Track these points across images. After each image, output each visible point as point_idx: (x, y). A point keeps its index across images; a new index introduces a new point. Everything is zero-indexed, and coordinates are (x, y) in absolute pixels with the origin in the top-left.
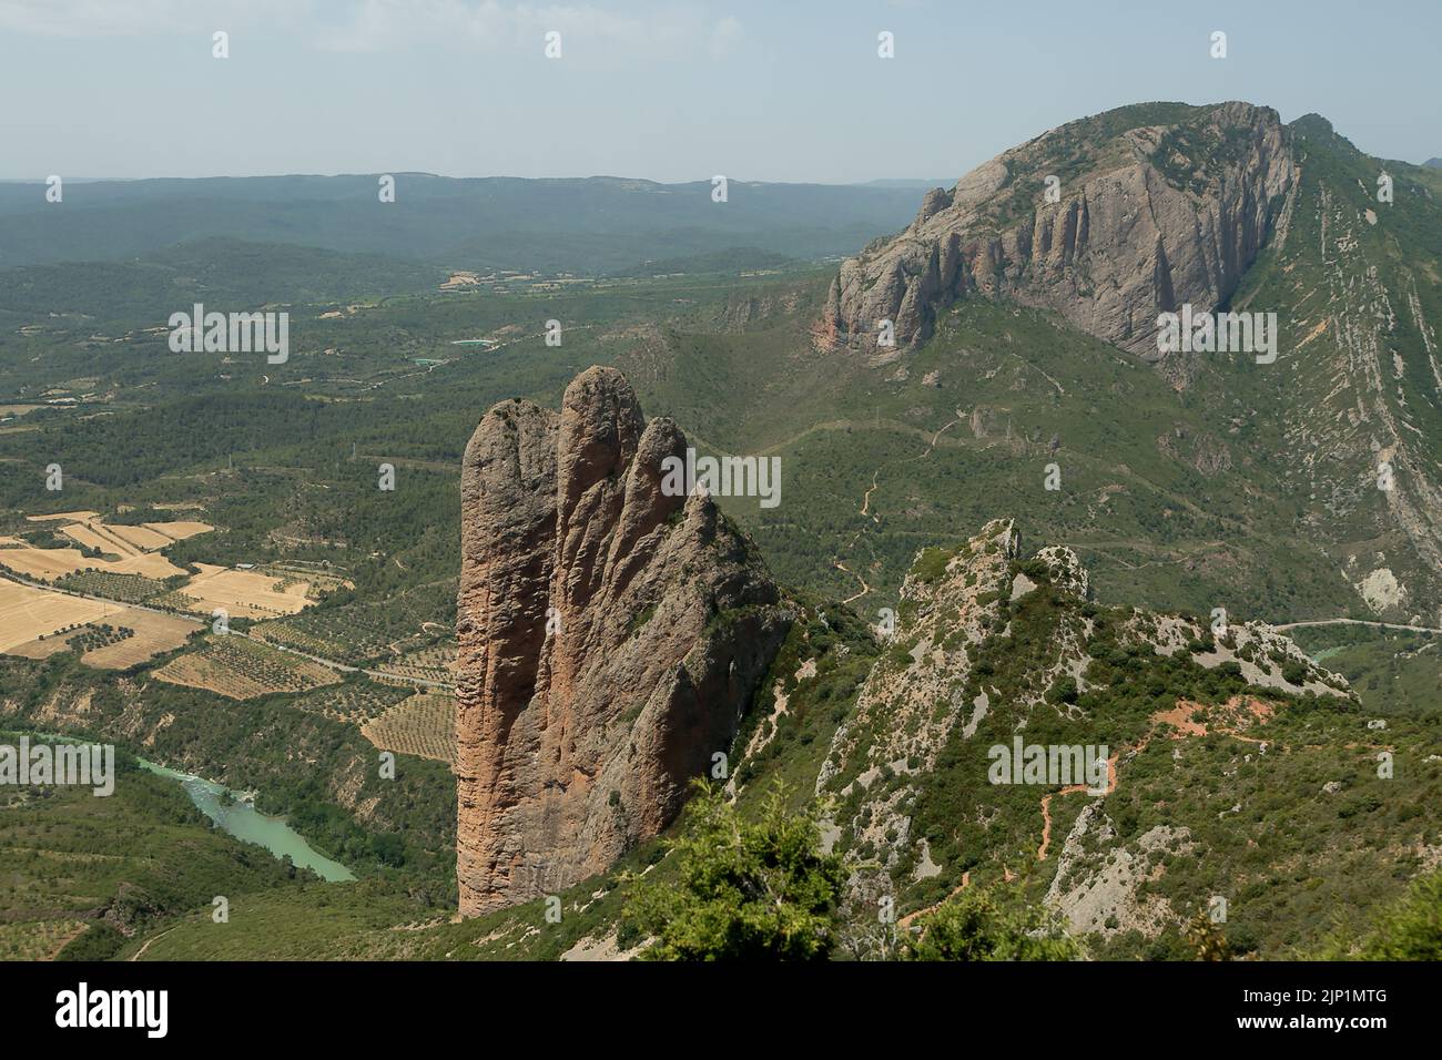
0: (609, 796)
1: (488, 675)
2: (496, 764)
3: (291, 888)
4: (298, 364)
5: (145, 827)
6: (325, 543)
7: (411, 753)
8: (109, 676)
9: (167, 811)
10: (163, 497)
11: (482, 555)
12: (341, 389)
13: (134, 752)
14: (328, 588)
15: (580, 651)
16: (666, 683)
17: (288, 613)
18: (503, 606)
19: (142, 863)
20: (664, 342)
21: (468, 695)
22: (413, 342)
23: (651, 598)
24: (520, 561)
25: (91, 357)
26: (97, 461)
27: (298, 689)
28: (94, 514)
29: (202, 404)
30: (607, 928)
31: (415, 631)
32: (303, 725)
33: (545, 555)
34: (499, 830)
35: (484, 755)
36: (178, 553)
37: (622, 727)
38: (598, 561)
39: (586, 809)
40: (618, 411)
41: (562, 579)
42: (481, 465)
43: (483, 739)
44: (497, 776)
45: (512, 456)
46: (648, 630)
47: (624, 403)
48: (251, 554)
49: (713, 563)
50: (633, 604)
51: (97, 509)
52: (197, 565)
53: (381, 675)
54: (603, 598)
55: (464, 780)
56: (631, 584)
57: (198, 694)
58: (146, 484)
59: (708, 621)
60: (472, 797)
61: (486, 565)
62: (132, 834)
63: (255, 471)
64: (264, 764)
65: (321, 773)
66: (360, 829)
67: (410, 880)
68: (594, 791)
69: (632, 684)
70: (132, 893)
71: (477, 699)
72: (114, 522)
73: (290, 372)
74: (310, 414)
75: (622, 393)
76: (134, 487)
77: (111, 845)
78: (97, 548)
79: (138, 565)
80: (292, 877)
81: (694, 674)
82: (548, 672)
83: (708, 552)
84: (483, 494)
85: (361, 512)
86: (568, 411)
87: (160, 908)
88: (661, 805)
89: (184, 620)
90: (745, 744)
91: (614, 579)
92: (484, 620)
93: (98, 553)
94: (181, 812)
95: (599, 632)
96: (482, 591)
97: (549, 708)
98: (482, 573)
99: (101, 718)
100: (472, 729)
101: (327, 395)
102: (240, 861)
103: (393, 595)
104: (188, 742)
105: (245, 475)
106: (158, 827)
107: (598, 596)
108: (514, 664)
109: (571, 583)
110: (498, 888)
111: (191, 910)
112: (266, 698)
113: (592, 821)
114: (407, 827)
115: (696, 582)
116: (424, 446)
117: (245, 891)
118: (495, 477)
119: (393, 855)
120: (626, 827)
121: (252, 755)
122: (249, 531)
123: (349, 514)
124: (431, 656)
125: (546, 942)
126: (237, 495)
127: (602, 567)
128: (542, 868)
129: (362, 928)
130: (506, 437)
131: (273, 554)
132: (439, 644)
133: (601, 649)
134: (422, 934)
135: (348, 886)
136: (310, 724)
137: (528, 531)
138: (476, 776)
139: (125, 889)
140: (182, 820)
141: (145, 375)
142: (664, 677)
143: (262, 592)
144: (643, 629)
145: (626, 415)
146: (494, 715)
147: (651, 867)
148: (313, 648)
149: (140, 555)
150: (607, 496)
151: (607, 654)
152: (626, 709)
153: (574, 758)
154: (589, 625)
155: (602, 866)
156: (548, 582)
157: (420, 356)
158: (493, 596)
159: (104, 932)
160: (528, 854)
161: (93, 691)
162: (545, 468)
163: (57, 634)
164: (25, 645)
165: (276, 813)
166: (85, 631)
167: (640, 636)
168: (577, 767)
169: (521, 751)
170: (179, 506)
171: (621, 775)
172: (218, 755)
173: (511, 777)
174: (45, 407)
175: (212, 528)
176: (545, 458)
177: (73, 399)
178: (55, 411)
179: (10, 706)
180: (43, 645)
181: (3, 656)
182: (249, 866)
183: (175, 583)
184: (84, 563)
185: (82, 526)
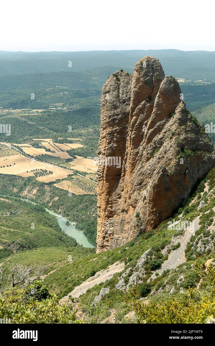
0: (136, 214)
1: (105, 170)
2: (107, 202)
8: (43, 184)
10: (71, 136)
11: (104, 126)
13: (46, 207)
15: (134, 162)
18: (111, 145)
19: (27, 234)
21: (99, 177)
23: (160, 144)
24: (117, 129)
25: (63, 97)
26: (55, 125)
27: (95, 194)
28: (51, 140)
32: (94, 204)
33: (126, 128)
34: (107, 225)
35: (103, 198)
36: (71, 152)
40: (154, 73)
41: (130, 136)
42: (106, 93)
43: (103, 193)
44: (107, 206)
45: (117, 90)
46: (157, 155)
47: (157, 71)
48: (92, 154)
49: (183, 132)
50: (154, 146)
51: (53, 138)
52: (76, 156)
54: (143, 143)
56: (154, 139)
57: (66, 192)
59: (178, 153)
61: (106, 130)
63: (98, 130)
64: (80, 215)
70: (21, 241)
71: (101, 178)
72: (56, 142)
75: (156, 67)
77: (21, 228)
79: (59, 155)
80: (75, 246)
81: (170, 172)
82: (125, 170)
83: (182, 128)
84: (106, 104)
87: (29, 247)
88: (153, 219)
89: (68, 171)
91: (147, 136)
92: (105, 150)
93: (49, 150)
95: (141, 156)
96: (105, 139)
97: (124, 183)
98: (105, 133)
99: (39, 196)
100: (100, 189)
102: (60, 239)
104: (61, 206)
105: (96, 132)
110: (105, 246)
115: (176, 138)
118: (110, 97)
120: (141, 226)
121: (77, 212)
122: (93, 148)
126: (92, 137)
127: (144, 132)
128: (118, 240)
130: (115, 83)
133: (141, 162)
137: (121, 118)
138: (101, 206)
141: (76, 103)
143: (92, 165)
144: (155, 155)
145: (157, 75)
146: (106, 185)
149: (61, 152)
150: (147, 105)
151: (143, 164)
153: (130, 201)
154: (138, 153)
156: (126, 138)
158: (108, 141)
159: (7, 250)
160: (115, 235)
161: (38, 188)
162: (128, 95)
163: (32, 171)
164: (23, 173)
165: (81, 229)
166: (40, 171)
167: (154, 158)
168: (131, 205)
169: (115, 198)
170: (75, 139)
171: (141, 207)
172: (68, 211)
173: (111, 207)
174: (46, 110)
175: (83, 146)
176: (128, 92)
177: (55, 109)
178: (49, 111)
179: (15, 190)
180: (27, 174)
181: (16, 176)
182: (62, 241)
183: (68, 160)
184: (45, 153)
185: (47, 143)
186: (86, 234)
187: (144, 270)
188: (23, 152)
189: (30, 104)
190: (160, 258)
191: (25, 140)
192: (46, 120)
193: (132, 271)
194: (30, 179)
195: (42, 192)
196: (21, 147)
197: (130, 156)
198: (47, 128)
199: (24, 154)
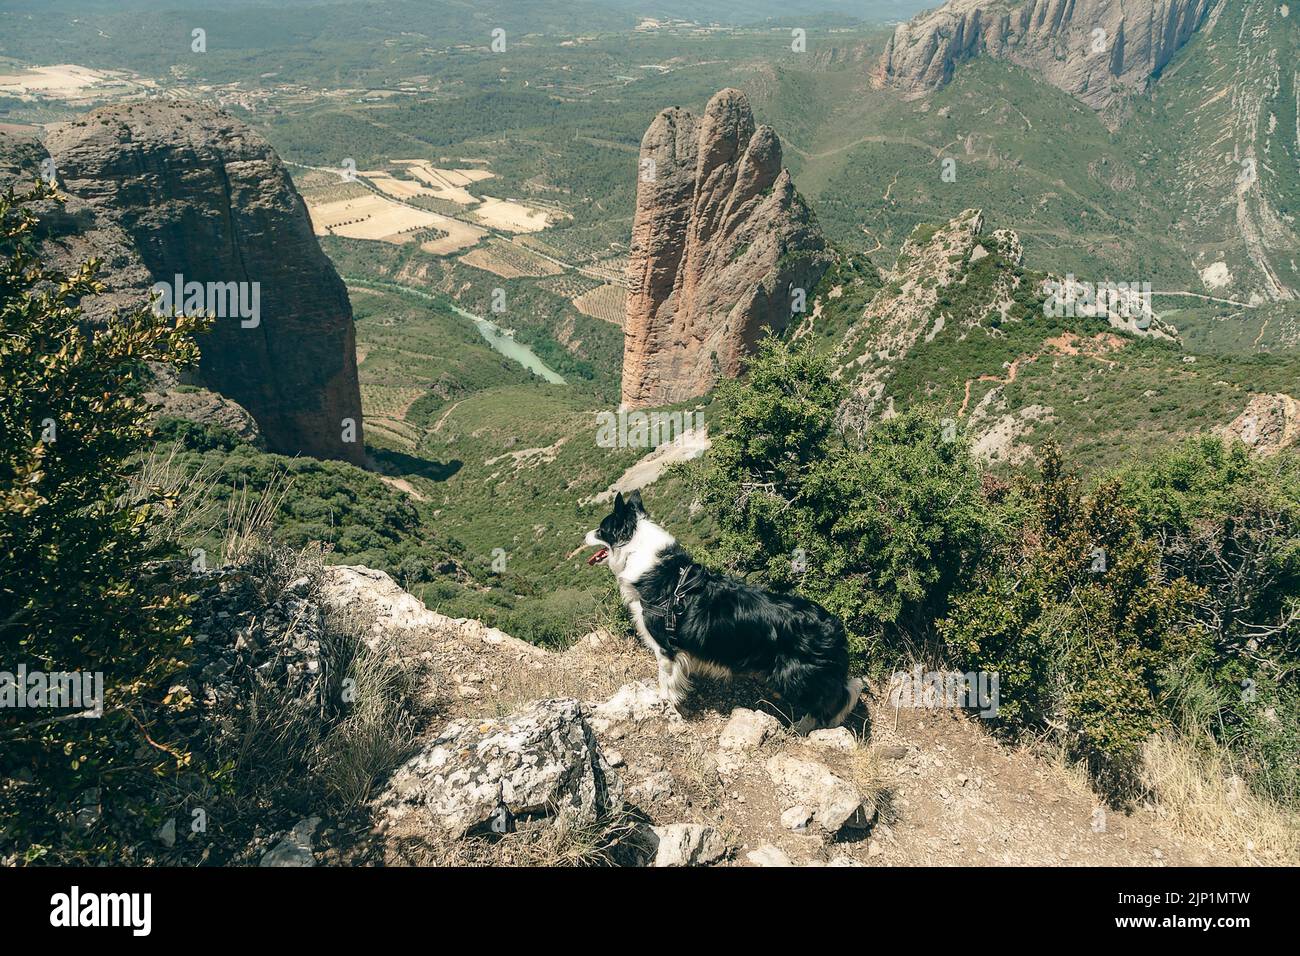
0: (710, 353)
1: (647, 277)
2: (648, 329)
3: (532, 385)
4: (546, 75)
5: (455, 343)
6: (558, 190)
7: (600, 318)
8: (436, 258)
9: (466, 336)
10: (466, 154)
11: (648, 205)
12: (571, 93)
14: (558, 217)
15: (701, 268)
16: (751, 292)
17: (535, 230)
18: (658, 237)
19: (454, 362)
20: (773, 75)
21: (634, 287)
22: (616, 65)
23: (747, 240)
24: (671, 211)
25: (425, 62)
26: (429, 129)
27: (539, 275)
28: (428, 162)
29: (488, 97)
31: (607, 247)
32: (541, 296)
33: (686, 208)
34: (647, 366)
35: (641, 323)
36: (474, 189)
37: (722, 315)
38: (717, 214)
39: (697, 360)
40: (739, 119)
41: (695, 223)
42: (652, 148)
43: (641, 314)
44: (648, 336)
45: (671, 144)
46: (743, 259)
47: (744, 114)
48: (515, 193)
49: (787, 221)
50: (736, 243)
51: (429, 158)
52: (484, 197)
53: (586, 271)
54: (718, 237)
55: (629, 336)
56: (736, 230)
57: (484, 272)
58: (456, 145)
59: (780, 257)
60: (633, 346)
61: (650, 211)
62: (448, 346)
63: (519, 142)
64: (519, 316)
65: (550, 324)
66: (570, 357)
67: (596, 388)
68: (702, 350)
69: (730, 290)
70: (448, 378)
71: (640, 291)
72: (438, 167)
73: (541, 80)
74: (551, 109)
75: (742, 108)
76: (449, 146)
77: (437, 351)
78: (429, 182)
79: (451, 194)
80: (532, 379)
81: (768, 288)
82: (682, 279)
83: (785, 215)
85: (579, 172)
86: (708, 117)
87: (463, 387)
88: (739, 362)
89: (477, 229)
90: (793, 332)
91: (726, 226)
92: (647, 244)
93: (429, 185)
94: (474, 337)
95: (714, 258)
96: (647, 227)
97: (681, 300)
98: (648, 216)
99: (432, 281)
100: (636, 307)
101: (562, 97)
102: (505, 367)
103: (595, 225)
104: (478, 299)
105: (513, 144)
106: (462, 344)
107: (715, 236)
108: (663, 272)
109: (700, 227)
110: (644, 397)
111: (479, 390)
112: (521, 279)
113: (699, 367)
114: (596, 358)
115: (775, 233)
116: (619, 134)
117: (508, 383)
118: (660, 156)
119: (587, 373)
120: (718, 371)
122: (514, 179)
123: (572, 173)
124: (615, 263)
126: (508, 156)
127: (720, 218)
128: (669, 389)
129: (569, 410)
130: (668, 131)
131: (528, 194)
132: (620, 256)
133: (714, 268)
135: (562, 387)
136: (545, 296)
137: (677, 192)
138: (636, 334)
139: (444, 375)
140: (474, 342)
142: (750, 288)
143: (521, 216)
144: (740, 258)
145: (744, 122)
146: (649, 301)
148: (548, 252)
149: (453, 189)
150: (727, 174)
151: (717, 271)
152: (725, 305)
153: (693, 330)
154: (708, 253)
155: (703, 392)
156: (686, 225)
157: (620, 75)
158: (653, 230)
159: (433, 396)
160: (662, 381)
161: (427, 265)
162: (690, 153)
163: (407, 231)
164: (391, 236)
165: (524, 343)
166: (421, 231)
167: (738, 263)
168: (693, 335)
169: (662, 323)
170: (475, 160)
171: (719, 342)
173: (655, 337)
174: (399, 93)
175: (493, 176)
176: (691, 147)
177: (415, 89)
178: (405, 96)
179: (383, 270)
180: (400, 237)
181: (379, 241)
182: (510, 370)
183: (472, 207)
184: (422, 191)
185: (421, 168)
186: (536, 352)
188: (377, 189)
189: (359, 77)
191: (374, 164)
192: (409, 118)
194: (408, 247)
195: (437, 275)
196: (371, 177)
197: (695, 258)
198: (413, 135)
199: (381, 193)
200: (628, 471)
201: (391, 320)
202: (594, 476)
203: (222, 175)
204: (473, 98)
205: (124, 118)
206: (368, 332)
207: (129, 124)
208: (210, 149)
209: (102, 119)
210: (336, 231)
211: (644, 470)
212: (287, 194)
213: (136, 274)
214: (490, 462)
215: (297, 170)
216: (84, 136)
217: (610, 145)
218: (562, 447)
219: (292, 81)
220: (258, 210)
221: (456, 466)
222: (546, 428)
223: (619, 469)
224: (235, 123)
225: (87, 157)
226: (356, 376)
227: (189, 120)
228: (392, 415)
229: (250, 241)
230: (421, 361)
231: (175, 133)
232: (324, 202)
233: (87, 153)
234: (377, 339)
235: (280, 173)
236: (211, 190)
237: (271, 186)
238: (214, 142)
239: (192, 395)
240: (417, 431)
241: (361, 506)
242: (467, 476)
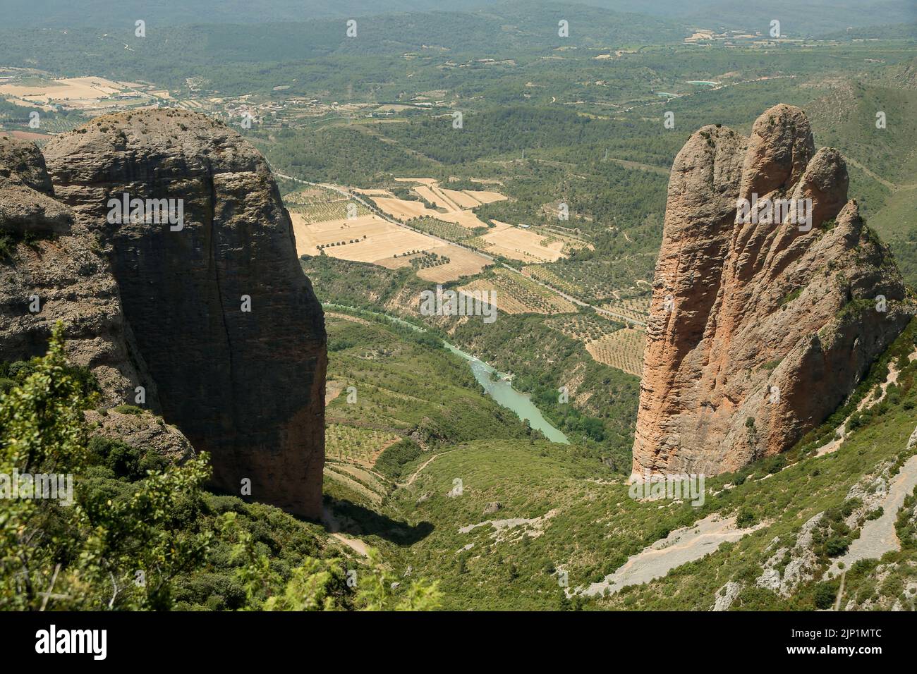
0: (746, 420)
1: (670, 321)
2: (669, 383)
3: (526, 441)
4: (577, 90)
5: (442, 384)
6: (578, 216)
7: (617, 367)
8: (432, 286)
9: (457, 377)
10: (477, 174)
12: (603, 110)
13: (442, 337)
14: (576, 248)
15: (740, 314)
16: (802, 346)
17: (548, 261)
18: (688, 274)
19: (437, 407)
20: (851, 92)
21: (655, 332)
22: (659, 80)
23: (800, 283)
25: (444, 76)
26: (440, 146)
27: (547, 313)
28: (435, 181)
29: (509, 113)
30: (731, 511)
31: (631, 284)
32: (548, 337)
33: (723, 241)
34: (665, 429)
35: (661, 376)
36: (486, 213)
37: (764, 372)
38: (763, 250)
39: (729, 426)
40: (794, 140)
41: (733, 260)
42: (685, 171)
43: (661, 365)
45: (709, 166)
46: (794, 305)
47: (800, 134)
48: (529, 219)
49: (853, 262)
50: (785, 285)
51: (437, 177)
52: (494, 221)
53: (604, 311)
54: (762, 278)
55: (645, 390)
56: (786, 270)
58: (468, 164)
59: (842, 305)
60: (649, 403)
61: (679, 243)
62: (433, 388)
63: (538, 162)
64: (520, 358)
65: (556, 370)
66: (576, 412)
67: (605, 451)
68: (736, 414)
69: (776, 343)
70: (429, 424)
71: (661, 336)
72: (446, 187)
73: (571, 95)
74: (579, 126)
75: (800, 126)
76: (460, 165)
77: (421, 392)
78: (434, 203)
79: (457, 217)
80: (529, 434)
81: (824, 343)
82: (714, 325)
83: (850, 254)
84: (684, 192)
85: (605, 198)
86: (755, 137)
87: (445, 437)
88: (784, 433)
89: (482, 257)
90: (858, 401)
91: (773, 265)
92: (673, 282)
93: (434, 207)
94: (465, 379)
95: (756, 302)
96: (674, 261)
97: (712, 351)
98: (676, 248)
100: (655, 356)
101: (593, 114)
102: (497, 418)
103: (620, 258)
104: (475, 336)
105: (532, 165)
106: (450, 387)
107: (759, 276)
108: (690, 316)
109: (740, 263)
110: (660, 468)
111: (463, 442)
112: (527, 315)
113: (731, 435)
114: (608, 416)
115: (837, 275)
116: (657, 156)
117: (498, 437)
118: (695, 180)
119: (596, 433)
120: (756, 443)
121: (513, 351)
122: (529, 203)
123: (597, 198)
124: (640, 304)
125: (686, 510)
126: (525, 178)
127: (765, 255)
128: (692, 460)
129: (566, 475)
130: (706, 152)
131: (543, 220)
132: (647, 296)
133: (755, 314)
134: (604, 487)
135: (563, 447)
136: (552, 337)
137: (714, 223)
138: (653, 389)
139: (425, 421)
140: (465, 385)
141: (476, 90)
142: (801, 342)
143: (533, 244)
144: (789, 304)
145: (800, 143)
146: (671, 350)
147: (770, 475)
148: (561, 286)
149: (459, 211)
151: (759, 319)
152: (769, 360)
153: (725, 389)
154: (749, 296)
155: (734, 467)
156: (723, 261)
157: (663, 91)
159: (410, 444)
160: (683, 449)
162: (732, 178)
163: (405, 255)
164: (385, 259)
165: (524, 391)
166: (421, 255)
167: (787, 310)
168: (726, 396)
169: (687, 377)
170: (487, 181)
171: (757, 407)
172: (493, 348)
173: (678, 394)
174: (413, 108)
175: (506, 198)
176: (733, 170)
177: (430, 104)
178: (418, 111)
179: (373, 297)
180: (396, 261)
181: (372, 265)
182: (503, 422)
183: (479, 231)
184: (425, 212)
185: (427, 188)
186: (536, 402)
187: (813, 555)
188: (377, 209)
189: (372, 90)
190: (846, 534)
191: (377, 181)
192: (420, 134)
193: (788, 554)
194: (403, 273)
196: (371, 195)
197: (732, 301)
198: (423, 152)
199: (381, 213)
200: (632, 559)
201: (375, 353)
202: (587, 560)
203: (209, 185)
204: (492, 114)
205: (123, 126)
206: (346, 364)
207: (126, 132)
208: (201, 159)
209: (101, 127)
210: (326, 251)
211: (652, 560)
212: (272, 208)
213: (102, 283)
214: (465, 530)
215: (294, 186)
216: (82, 143)
217: (644, 168)
218: (552, 520)
219: (304, 95)
220: (241, 224)
221: (424, 530)
222: (536, 494)
223: (620, 555)
224: (230, 133)
225: (81, 163)
226: (323, 413)
227: (185, 129)
228: (360, 462)
229: (229, 258)
230: (401, 402)
231: (169, 142)
232: (320, 220)
233: (82, 159)
234: (355, 373)
235: (269, 186)
236: (196, 201)
237: (256, 199)
238: (206, 152)
239: (133, 417)
240: (385, 484)
241: (283, 561)
242: (436, 544)
